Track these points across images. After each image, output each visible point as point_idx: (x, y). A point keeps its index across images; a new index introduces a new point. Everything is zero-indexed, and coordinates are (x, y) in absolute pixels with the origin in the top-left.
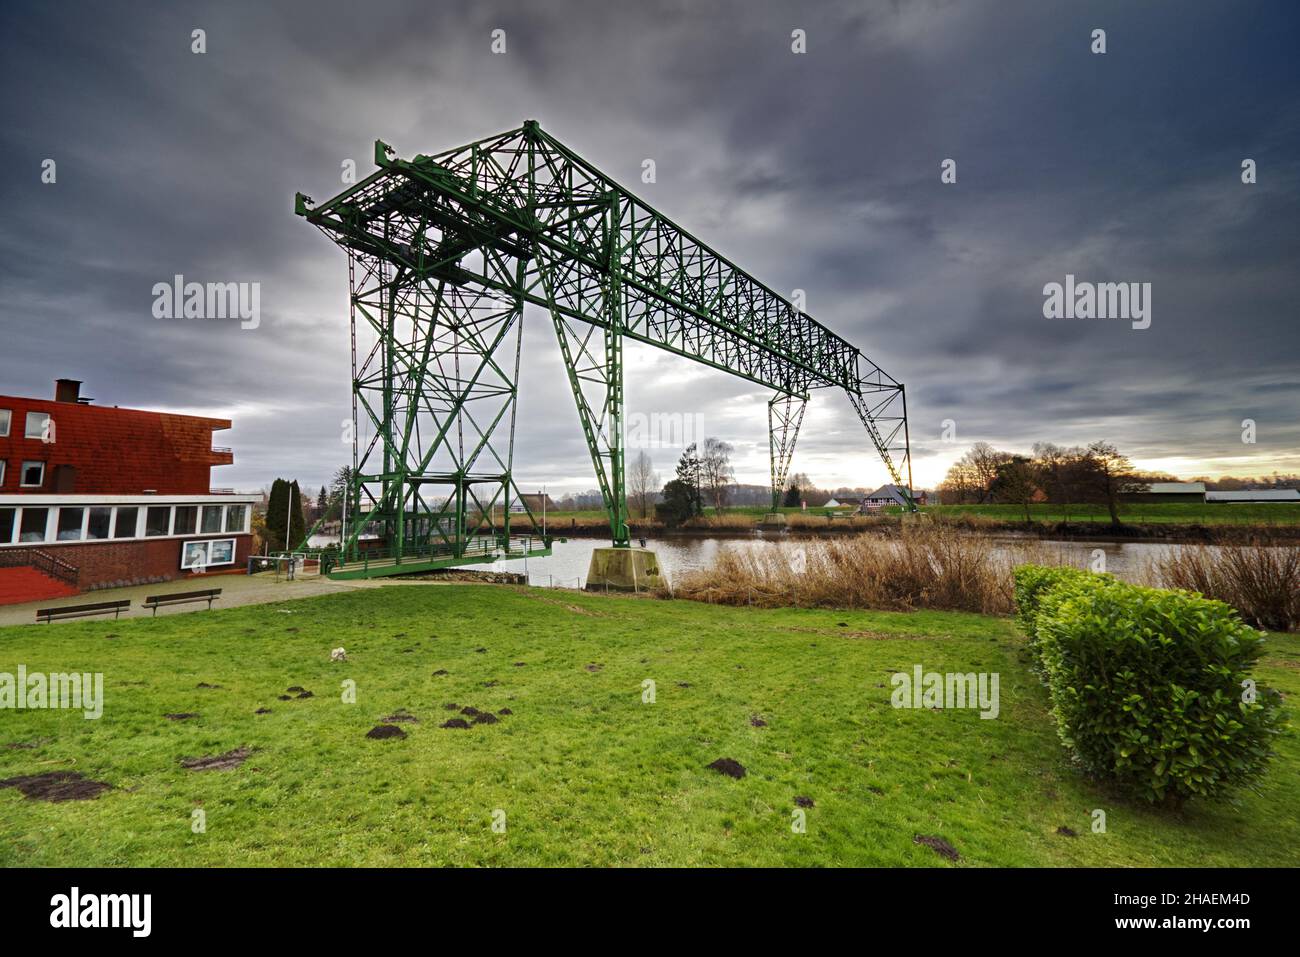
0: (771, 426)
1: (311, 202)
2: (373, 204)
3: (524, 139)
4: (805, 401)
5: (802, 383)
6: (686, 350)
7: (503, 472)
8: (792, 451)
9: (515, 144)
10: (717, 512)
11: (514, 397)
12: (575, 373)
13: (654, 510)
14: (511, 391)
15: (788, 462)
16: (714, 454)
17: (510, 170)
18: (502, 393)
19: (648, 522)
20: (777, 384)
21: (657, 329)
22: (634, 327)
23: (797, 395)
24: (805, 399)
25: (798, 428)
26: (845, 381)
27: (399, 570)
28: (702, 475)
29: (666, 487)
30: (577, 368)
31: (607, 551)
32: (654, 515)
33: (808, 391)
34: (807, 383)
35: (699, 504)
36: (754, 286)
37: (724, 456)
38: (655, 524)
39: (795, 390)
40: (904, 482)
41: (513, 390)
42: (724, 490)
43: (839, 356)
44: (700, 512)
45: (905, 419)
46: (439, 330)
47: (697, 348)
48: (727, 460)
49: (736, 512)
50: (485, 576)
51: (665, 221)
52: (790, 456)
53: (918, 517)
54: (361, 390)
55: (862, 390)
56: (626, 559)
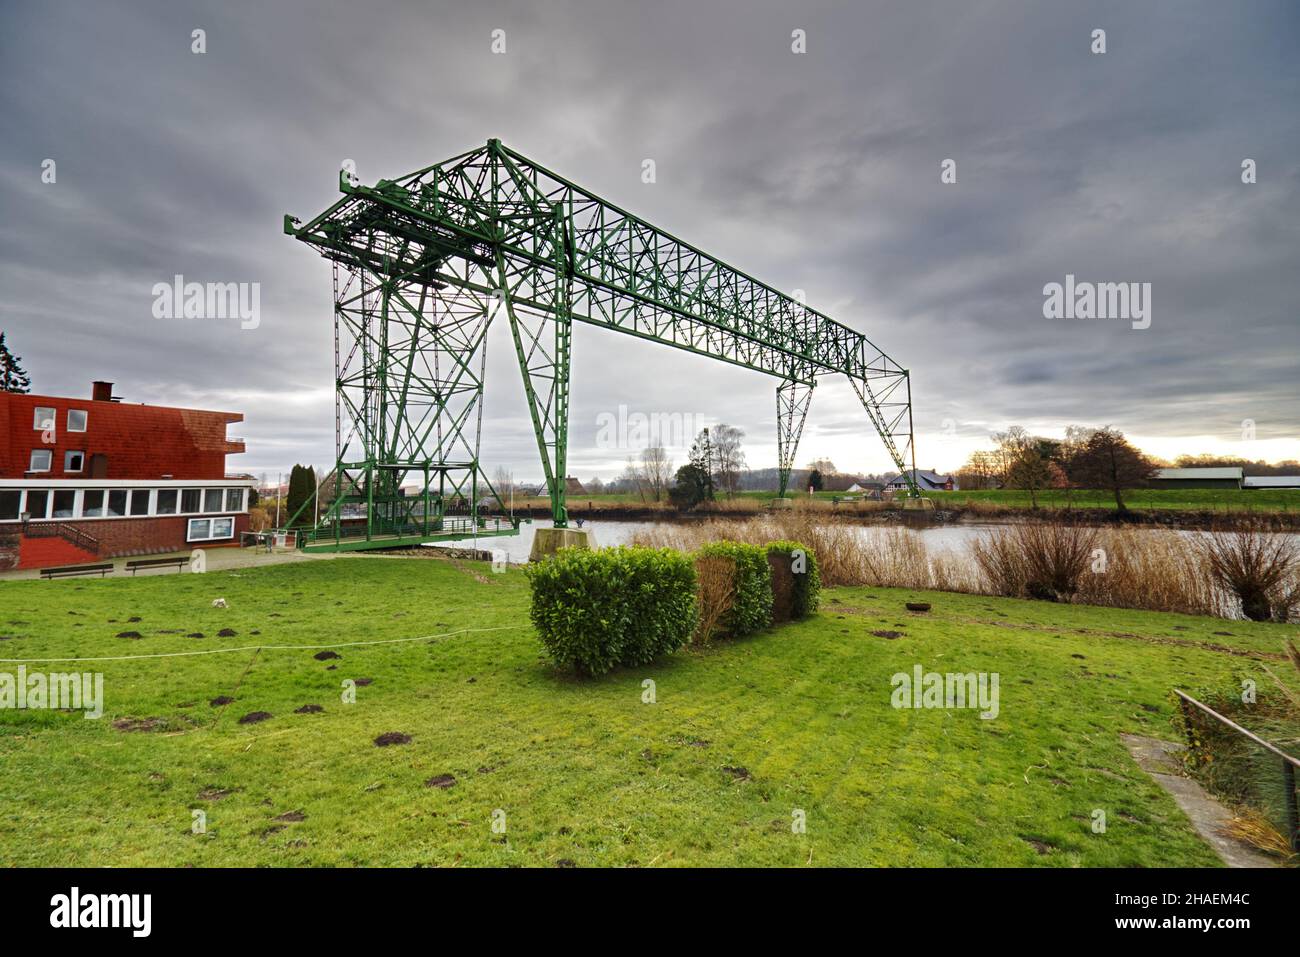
0: (779, 412)
1: (298, 222)
2: (351, 222)
3: (488, 156)
4: (812, 387)
5: (809, 370)
6: (677, 341)
7: (472, 460)
8: (799, 437)
9: (481, 160)
10: (728, 496)
11: (480, 392)
12: (527, 371)
13: (667, 494)
14: (477, 387)
15: (795, 448)
16: (724, 439)
17: (478, 184)
18: (470, 389)
19: (661, 505)
20: (780, 371)
21: (645, 322)
22: (620, 321)
23: (803, 382)
24: (812, 385)
25: (805, 415)
26: (848, 368)
27: (369, 545)
28: (714, 460)
29: (679, 471)
30: (529, 367)
31: (546, 531)
32: (667, 499)
33: (815, 378)
34: (814, 369)
35: (711, 488)
36: (740, 278)
37: (736, 441)
38: (667, 507)
39: (800, 377)
40: (908, 468)
41: (480, 386)
42: (734, 476)
43: (841, 342)
44: (712, 498)
45: (909, 405)
46: (422, 331)
47: (689, 339)
48: (738, 444)
49: (744, 496)
50: (449, 553)
51: (637, 221)
52: (797, 442)
53: (920, 503)
54: (344, 388)
55: (867, 376)
56: (560, 538)
